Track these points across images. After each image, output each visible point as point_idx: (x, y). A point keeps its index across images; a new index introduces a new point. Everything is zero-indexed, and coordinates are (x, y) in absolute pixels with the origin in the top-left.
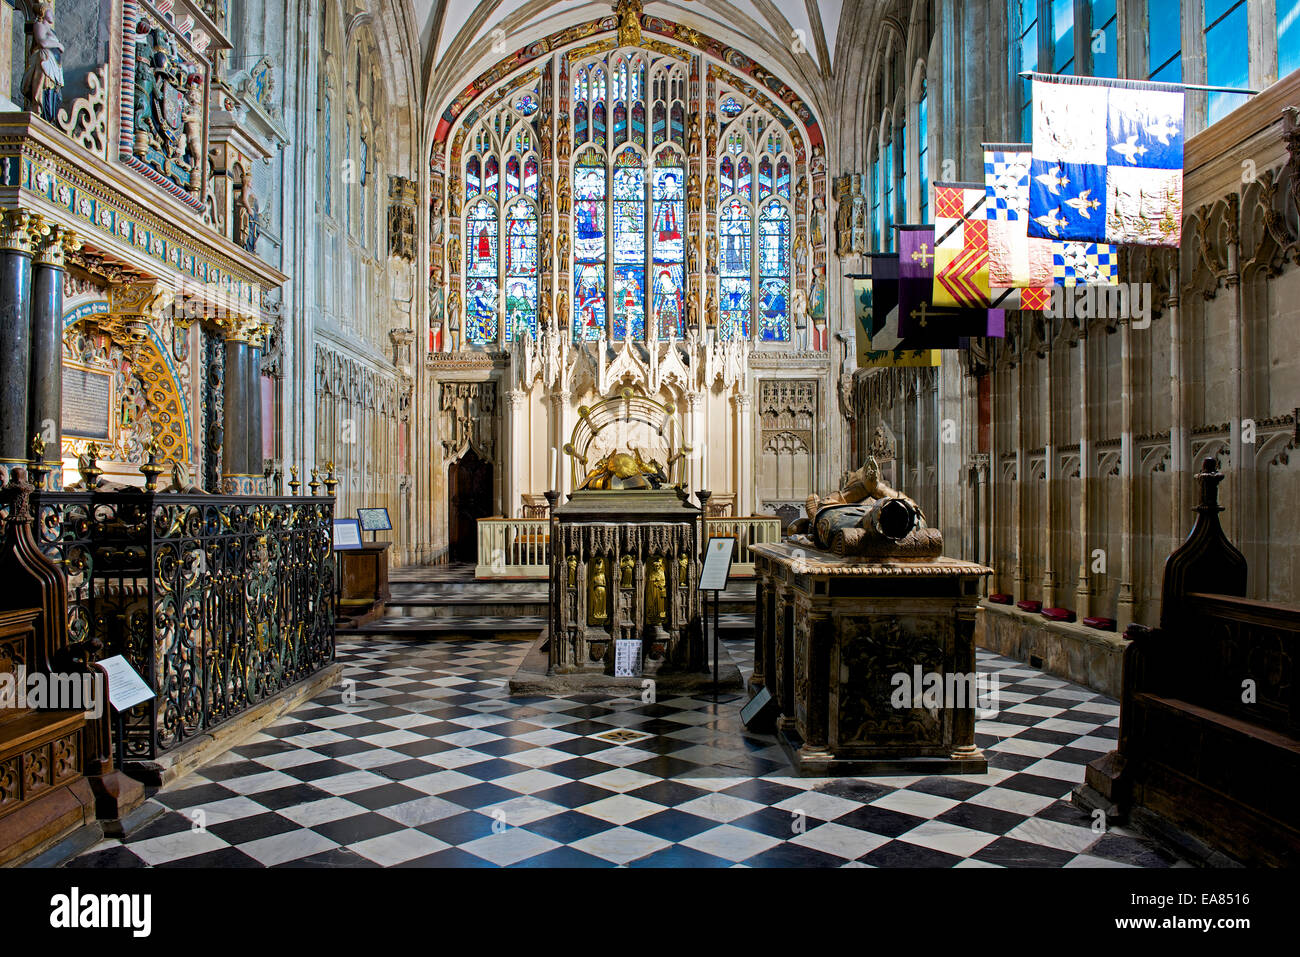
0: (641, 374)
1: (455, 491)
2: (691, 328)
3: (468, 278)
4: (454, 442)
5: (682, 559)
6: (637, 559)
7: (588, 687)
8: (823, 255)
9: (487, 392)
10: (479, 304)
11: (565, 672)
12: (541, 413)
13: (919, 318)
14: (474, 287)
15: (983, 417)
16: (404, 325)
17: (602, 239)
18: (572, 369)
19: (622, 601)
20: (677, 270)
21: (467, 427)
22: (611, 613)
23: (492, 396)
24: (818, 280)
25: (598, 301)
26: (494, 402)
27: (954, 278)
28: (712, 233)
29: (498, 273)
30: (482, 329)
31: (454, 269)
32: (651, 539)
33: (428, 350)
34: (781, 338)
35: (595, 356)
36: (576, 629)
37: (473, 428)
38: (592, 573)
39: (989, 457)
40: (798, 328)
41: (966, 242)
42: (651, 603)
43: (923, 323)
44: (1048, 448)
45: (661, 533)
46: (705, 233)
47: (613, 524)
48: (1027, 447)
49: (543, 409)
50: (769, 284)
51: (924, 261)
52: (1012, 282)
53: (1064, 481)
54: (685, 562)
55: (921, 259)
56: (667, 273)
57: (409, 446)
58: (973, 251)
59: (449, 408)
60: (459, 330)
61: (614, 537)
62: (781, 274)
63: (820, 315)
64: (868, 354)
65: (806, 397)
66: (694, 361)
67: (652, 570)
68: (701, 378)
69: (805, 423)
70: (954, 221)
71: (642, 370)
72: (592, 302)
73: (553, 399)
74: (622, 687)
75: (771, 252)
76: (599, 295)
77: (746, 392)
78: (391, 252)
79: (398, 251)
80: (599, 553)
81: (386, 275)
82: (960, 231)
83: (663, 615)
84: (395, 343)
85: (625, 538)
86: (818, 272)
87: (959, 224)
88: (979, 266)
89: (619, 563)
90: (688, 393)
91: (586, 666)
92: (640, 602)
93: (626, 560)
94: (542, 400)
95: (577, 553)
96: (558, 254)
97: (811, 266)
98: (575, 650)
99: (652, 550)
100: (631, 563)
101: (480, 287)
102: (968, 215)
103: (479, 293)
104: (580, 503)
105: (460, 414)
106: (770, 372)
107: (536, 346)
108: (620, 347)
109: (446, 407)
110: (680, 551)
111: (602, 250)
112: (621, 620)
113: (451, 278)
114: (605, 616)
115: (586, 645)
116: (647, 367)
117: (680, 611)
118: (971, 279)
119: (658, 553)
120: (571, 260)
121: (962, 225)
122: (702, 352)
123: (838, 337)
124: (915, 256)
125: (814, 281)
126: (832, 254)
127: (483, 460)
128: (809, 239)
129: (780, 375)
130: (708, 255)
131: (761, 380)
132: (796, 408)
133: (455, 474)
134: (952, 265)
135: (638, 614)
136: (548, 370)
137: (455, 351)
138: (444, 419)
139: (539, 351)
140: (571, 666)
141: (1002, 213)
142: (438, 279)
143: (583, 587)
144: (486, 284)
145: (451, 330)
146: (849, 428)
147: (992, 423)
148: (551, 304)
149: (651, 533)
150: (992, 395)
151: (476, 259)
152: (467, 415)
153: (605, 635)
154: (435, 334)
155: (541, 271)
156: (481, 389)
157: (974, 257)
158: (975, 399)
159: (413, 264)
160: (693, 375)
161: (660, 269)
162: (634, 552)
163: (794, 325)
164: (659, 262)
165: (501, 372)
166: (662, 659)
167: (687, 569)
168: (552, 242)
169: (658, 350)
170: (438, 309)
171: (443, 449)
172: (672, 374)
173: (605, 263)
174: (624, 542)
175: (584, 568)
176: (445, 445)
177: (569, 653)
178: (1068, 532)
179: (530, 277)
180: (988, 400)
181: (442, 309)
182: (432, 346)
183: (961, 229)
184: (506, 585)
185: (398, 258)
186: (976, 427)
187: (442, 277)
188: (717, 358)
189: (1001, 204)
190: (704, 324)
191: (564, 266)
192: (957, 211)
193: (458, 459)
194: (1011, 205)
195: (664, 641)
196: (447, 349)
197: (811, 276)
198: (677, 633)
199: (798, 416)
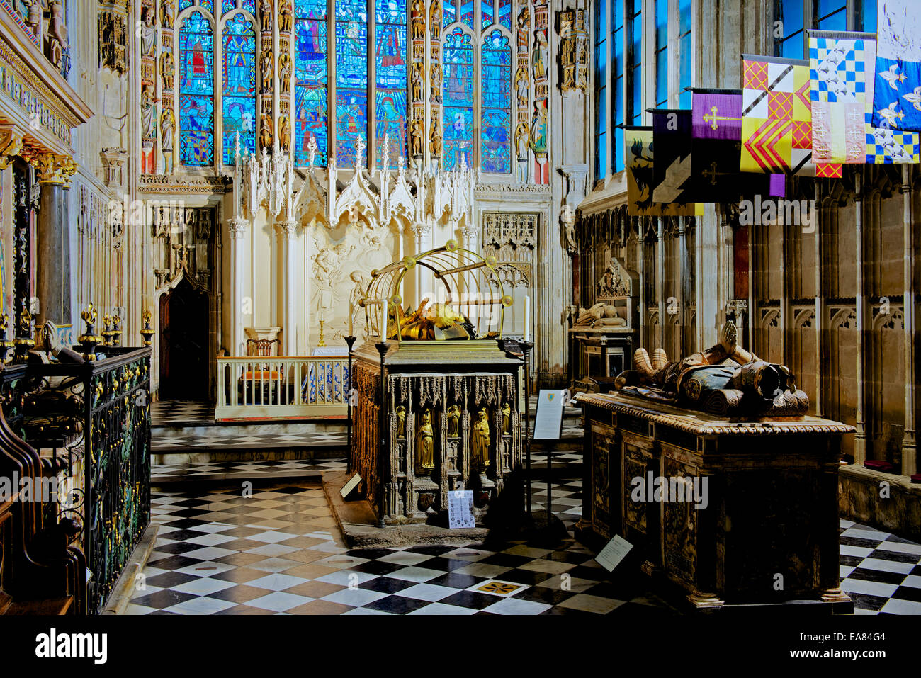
0: (371, 205)
1: (167, 322)
2: (415, 158)
3: (182, 96)
4: (167, 271)
5: (505, 408)
6: (463, 409)
7: (424, 538)
8: (545, 88)
9: (205, 219)
10: (194, 123)
11: (394, 523)
12: (264, 242)
13: (710, 177)
14: (188, 105)
15: (739, 265)
16: (115, 145)
17: (323, 61)
18: (298, 197)
19: (449, 451)
20: (399, 96)
21: (181, 255)
22: (438, 461)
23: (209, 222)
24: (541, 114)
25: (321, 126)
26: (213, 229)
27: (759, 146)
28: (436, 61)
29: (214, 90)
30: (197, 151)
31: (167, 84)
32: (477, 390)
33: (140, 172)
34: (502, 170)
35: (323, 184)
36: (405, 480)
37: (188, 256)
38: (420, 423)
39: (747, 304)
40: (519, 161)
41: (770, 112)
42: (476, 452)
43: (713, 182)
44: (817, 300)
45: (486, 383)
46: (429, 60)
47: (441, 375)
48: (790, 296)
49: (266, 238)
50: (490, 115)
51: (714, 122)
52: (831, 158)
53: (833, 331)
54: (507, 411)
55: (711, 121)
56: (391, 99)
57: (120, 275)
58: (776, 122)
59: (162, 234)
60: (172, 151)
61: (442, 387)
62: (502, 106)
63: (542, 149)
64: (638, 203)
65: (527, 230)
66: (422, 192)
67: (476, 418)
68: (429, 210)
69: (525, 256)
70: (759, 93)
71: (372, 200)
72: (314, 127)
73: (278, 228)
74: (457, 537)
75: (492, 83)
76: (322, 119)
77: (473, 225)
78: (102, 63)
79: (110, 62)
80: (428, 404)
81: (97, 89)
82: (764, 102)
83: (487, 463)
84: (107, 164)
85: (453, 389)
86: (540, 105)
87: (763, 95)
88: (780, 136)
89: (446, 414)
90: (415, 224)
91: (415, 516)
92: (466, 451)
93: (453, 410)
94: (265, 229)
95: (406, 403)
96: (280, 75)
97: (532, 98)
98: (404, 501)
99: (478, 401)
100: (457, 413)
101: (194, 104)
102: (772, 87)
103: (193, 112)
104: (407, 354)
105: (174, 241)
106: (493, 204)
107: (261, 174)
108: (350, 178)
109: (158, 234)
110: (504, 399)
111: (323, 74)
112: (448, 469)
113: (164, 95)
114: (432, 465)
115: (415, 495)
116: (377, 198)
117: (503, 460)
118: (774, 147)
119: (484, 403)
120: (292, 82)
121: (767, 96)
122: (430, 184)
123: (560, 172)
124: (707, 118)
125: (536, 113)
126: (555, 88)
127: (198, 290)
128: (530, 72)
129: (504, 208)
130: (432, 83)
131: (484, 213)
132: (518, 242)
133: (167, 306)
134: (757, 134)
135: (464, 463)
136: (275, 198)
137: (169, 173)
138: (156, 245)
139: (265, 177)
140: (400, 517)
141: (823, 95)
142: (150, 95)
143: (411, 437)
144: (201, 102)
145: (164, 150)
146: (570, 262)
147: (750, 272)
148: (272, 127)
149: (477, 383)
150: (750, 245)
151: (190, 75)
152: (182, 242)
153: (432, 485)
154: (147, 154)
155: (261, 92)
156: (197, 216)
157: (776, 127)
158: (731, 247)
159: (124, 77)
160: (421, 207)
161: (383, 95)
162: (460, 402)
163: (515, 158)
164: (381, 87)
165: (220, 198)
166: (486, 507)
167: (510, 419)
168: (273, 62)
169: (388, 181)
170: (151, 128)
171: (155, 278)
172: (400, 205)
173: (327, 86)
174: (451, 393)
175: (412, 417)
176: (157, 274)
177: (399, 503)
178: (836, 378)
179: (248, 97)
180: (747, 248)
181: (156, 127)
182: (144, 168)
183: (765, 100)
184: (251, 428)
185: (108, 70)
186: (732, 273)
187: (154, 94)
188: (446, 190)
189: (823, 86)
190: (428, 153)
191: (285, 88)
192: (762, 83)
193: (171, 290)
194: (832, 87)
195: (489, 489)
196: (160, 172)
197: (533, 110)
198: (501, 481)
199: (519, 249)
